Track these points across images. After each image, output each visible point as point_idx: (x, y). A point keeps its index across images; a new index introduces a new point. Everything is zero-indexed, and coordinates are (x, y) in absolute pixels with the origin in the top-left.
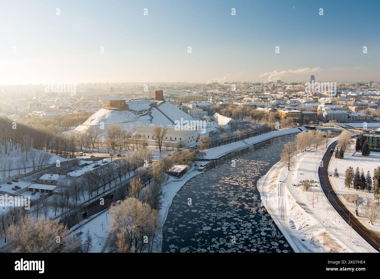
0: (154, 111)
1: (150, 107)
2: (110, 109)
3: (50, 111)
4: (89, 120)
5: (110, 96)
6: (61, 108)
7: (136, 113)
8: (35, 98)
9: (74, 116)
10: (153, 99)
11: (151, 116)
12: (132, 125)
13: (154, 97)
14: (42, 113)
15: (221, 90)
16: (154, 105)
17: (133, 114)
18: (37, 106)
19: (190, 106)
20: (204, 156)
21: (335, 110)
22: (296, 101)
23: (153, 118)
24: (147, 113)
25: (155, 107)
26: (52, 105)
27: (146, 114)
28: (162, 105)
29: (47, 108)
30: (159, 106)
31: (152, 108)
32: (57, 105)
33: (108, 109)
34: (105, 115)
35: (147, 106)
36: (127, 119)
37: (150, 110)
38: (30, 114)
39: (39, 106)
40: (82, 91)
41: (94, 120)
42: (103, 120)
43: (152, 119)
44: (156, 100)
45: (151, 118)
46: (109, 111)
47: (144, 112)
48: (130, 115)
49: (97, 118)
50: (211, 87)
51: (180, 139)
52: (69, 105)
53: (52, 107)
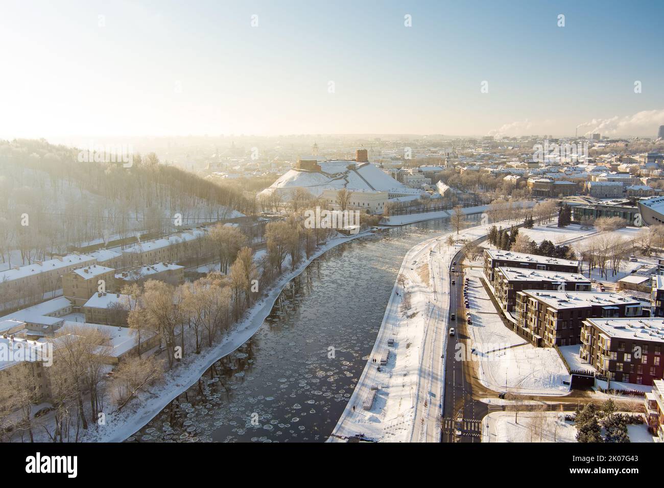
0: (352, 174)
1: (347, 169)
2: (299, 171)
3: (234, 172)
4: (276, 183)
5: (313, 155)
6: (247, 169)
7: (329, 176)
8: (214, 156)
9: (261, 179)
10: (355, 160)
11: (346, 180)
12: (321, 190)
13: (356, 158)
14: (224, 175)
15: (487, 150)
16: (352, 168)
17: (325, 177)
18: (218, 166)
19: (410, 171)
20: (387, 221)
21: (614, 181)
22: (577, 169)
23: (348, 182)
24: (343, 177)
25: (352, 169)
26: (236, 166)
27: (341, 178)
28: (362, 168)
29: (230, 169)
30: (358, 169)
31: (350, 171)
32: (243, 165)
33: (297, 171)
34: (293, 178)
35: (344, 169)
36: (317, 183)
37: (346, 173)
38: (209, 176)
39: (220, 166)
40: (278, 147)
41: (280, 183)
42: (290, 182)
43: (346, 184)
44: (358, 161)
45: (346, 182)
46: (298, 172)
47: (339, 175)
48: (321, 179)
49: (285, 181)
50: (474, 145)
51: (368, 205)
52: (257, 166)
53: (237, 168)
